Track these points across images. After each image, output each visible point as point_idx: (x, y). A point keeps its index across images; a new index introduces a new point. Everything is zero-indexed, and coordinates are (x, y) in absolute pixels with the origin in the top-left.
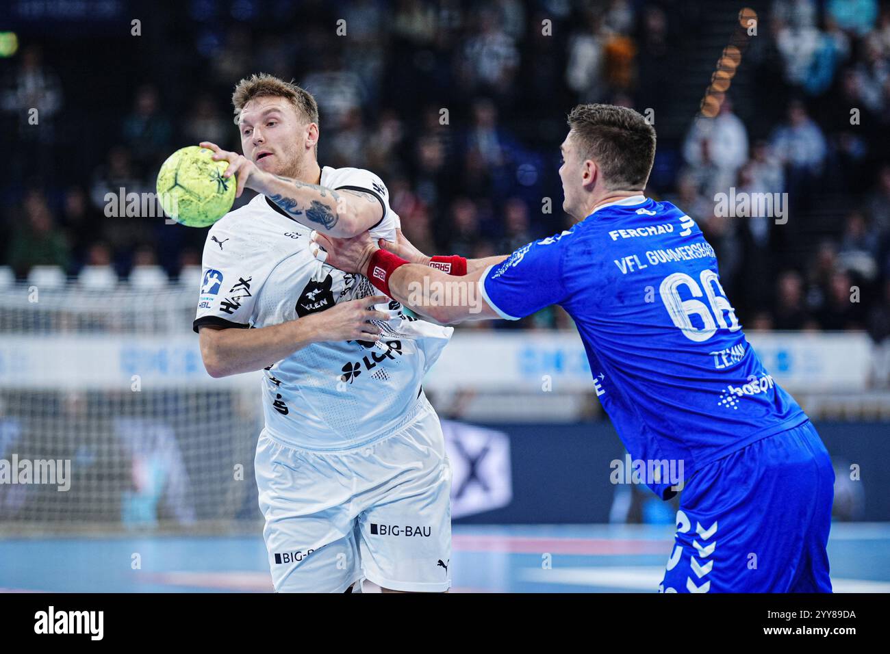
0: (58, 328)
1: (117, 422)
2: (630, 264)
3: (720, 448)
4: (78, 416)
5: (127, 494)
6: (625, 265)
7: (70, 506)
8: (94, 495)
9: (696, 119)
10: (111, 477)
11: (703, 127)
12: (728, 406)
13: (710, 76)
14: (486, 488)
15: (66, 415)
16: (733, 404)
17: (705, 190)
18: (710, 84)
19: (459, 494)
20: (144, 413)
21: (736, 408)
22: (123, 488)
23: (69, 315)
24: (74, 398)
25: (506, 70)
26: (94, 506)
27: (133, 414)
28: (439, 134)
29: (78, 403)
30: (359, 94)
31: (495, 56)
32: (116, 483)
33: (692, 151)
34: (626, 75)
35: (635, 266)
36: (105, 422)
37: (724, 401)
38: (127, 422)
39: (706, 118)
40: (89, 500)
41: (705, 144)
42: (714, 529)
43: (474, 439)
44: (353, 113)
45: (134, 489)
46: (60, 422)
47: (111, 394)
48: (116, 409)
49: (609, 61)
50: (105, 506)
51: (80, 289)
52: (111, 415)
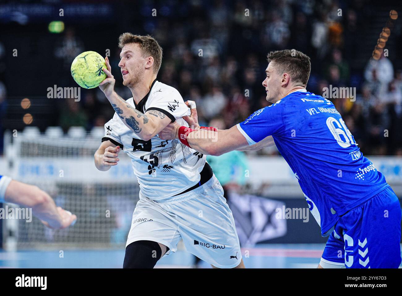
0: (82, 154)
1: (108, 198)
2: (313, 111)
3: (358, 200)
4: (91, 195)
5: (114, 230)
6: (311, 111)
7: (88, 235)
8: (98, 230)
9: (370, 60)
10: (106, 222)
11: (373, 64)
12: (360, 179)
13: (377, 41)
14: (275, 227)
15: (86, 195)
16: (362, 178)
17: (374, 93)
18: (376, 44)
19: (263, 230)
20: (121, 194)
21: (363, 180)
22: (111, 227)
23: (87, 149)
24: (89, 187)
25: (284, 39)
26: (98, 236)
27: (116, 194)
28: (254, 67)
29: (91, 189)
30: (218, 50)
31: (279, 32)
32: (109, 225)
33: (369, 75)
34: (339, 40)
35: (315, 112)
36: (104, 198)
37: (358, 177)
38: (113, 197)
39: (375, 60)
40: (96, 233)
41: (374, 72)
42: (365, 241)
43: (269, 206)
44: (215, 58)
45: (116, 227)
46: (83, 197)
47: (106, 185)
48: (108, 192)
49: (331, 34)
50: (103, 236)
51: (92, 137)
52: (106, 194)
